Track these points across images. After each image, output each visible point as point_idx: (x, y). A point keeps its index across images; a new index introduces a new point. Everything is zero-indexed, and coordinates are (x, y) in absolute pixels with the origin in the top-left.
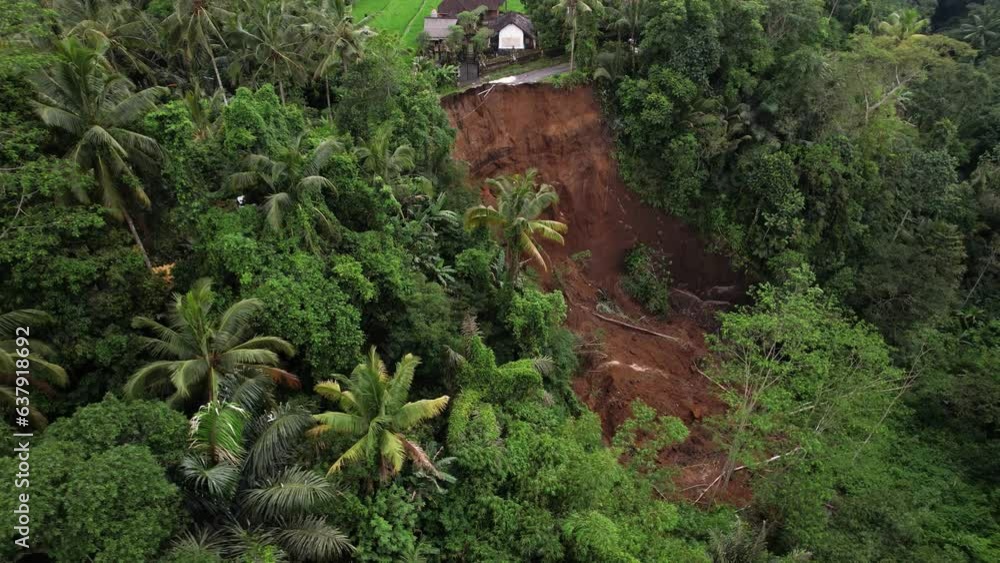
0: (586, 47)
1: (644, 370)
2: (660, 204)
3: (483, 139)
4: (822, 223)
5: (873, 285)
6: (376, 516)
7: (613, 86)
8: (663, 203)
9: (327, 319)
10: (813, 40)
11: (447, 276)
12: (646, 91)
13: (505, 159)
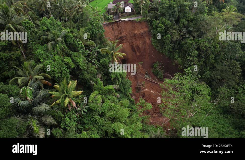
0: (145, 12)
1: (154, 92)
2: (162, 52)
3: (119, 33)
4: (203, 59)
5: (215, 76)
6: (67, 117)
7: (151, 22)
8: (162, 51)
9: (60, 71)
10: (203, 12)
11: (97, 64)
12: (159, 23)
13: (124, 38)
